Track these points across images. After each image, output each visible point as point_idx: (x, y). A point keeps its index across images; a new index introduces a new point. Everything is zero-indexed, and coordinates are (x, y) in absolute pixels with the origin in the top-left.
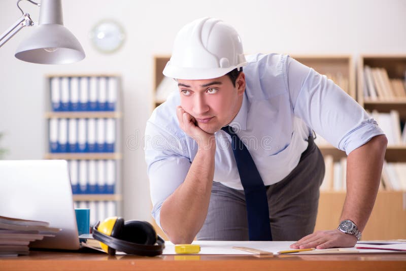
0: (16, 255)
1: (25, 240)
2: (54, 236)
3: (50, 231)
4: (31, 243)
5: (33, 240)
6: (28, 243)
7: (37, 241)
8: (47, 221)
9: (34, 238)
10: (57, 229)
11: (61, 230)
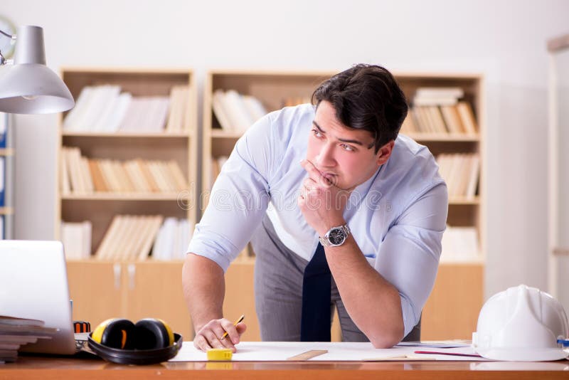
0: (3, 362)
1: (14, 344)
2: (50, 338)
3: (46, 332)
4: (22, 346)
5: (25, 344)
6: (17, 347)
7: (29, 344)
8: (42, 320)
9: (25, 340)
10: (53, 330)
11: (58, 330)
